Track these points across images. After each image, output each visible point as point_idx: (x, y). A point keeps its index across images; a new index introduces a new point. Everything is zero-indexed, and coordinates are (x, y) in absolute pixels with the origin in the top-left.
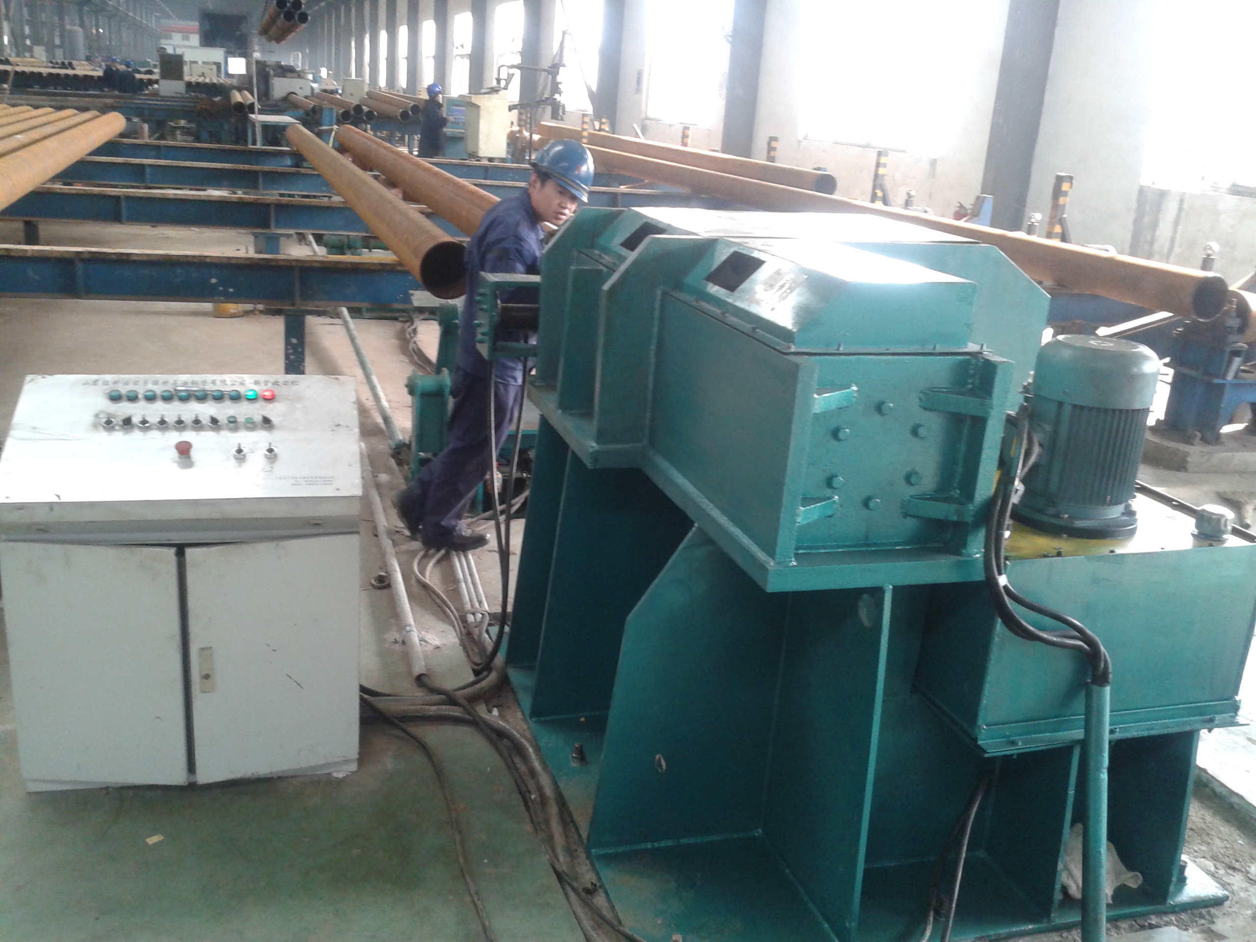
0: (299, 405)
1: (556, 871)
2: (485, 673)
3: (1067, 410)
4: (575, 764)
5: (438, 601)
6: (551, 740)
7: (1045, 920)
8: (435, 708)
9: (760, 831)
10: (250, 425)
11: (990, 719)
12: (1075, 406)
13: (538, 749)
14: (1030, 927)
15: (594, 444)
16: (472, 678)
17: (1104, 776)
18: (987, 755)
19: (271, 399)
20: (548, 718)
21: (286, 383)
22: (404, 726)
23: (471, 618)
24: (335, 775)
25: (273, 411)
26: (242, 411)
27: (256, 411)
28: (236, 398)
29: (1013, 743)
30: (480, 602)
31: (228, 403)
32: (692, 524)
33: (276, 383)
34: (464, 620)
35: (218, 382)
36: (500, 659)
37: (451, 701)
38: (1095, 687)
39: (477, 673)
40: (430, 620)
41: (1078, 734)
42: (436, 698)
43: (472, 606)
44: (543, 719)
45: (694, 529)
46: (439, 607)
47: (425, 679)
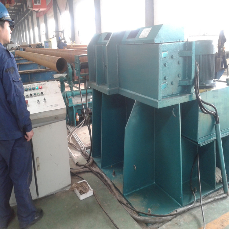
0: (47, 89)
1: (119, 201)
2: (89, 160)
3: (201, 56)
4: (114, 176)
5: (75, 147)
6: (107, 172)
7: (214, 189)
8: (82, 169)
9: (154, 182)
10: (38, 95)
11: (200, 137)
12: (203, 55)
13: (105, 174)
14: (212, 191)
15: (108, 89)
16: (87, 162)
17: (222, 147)
18: (201, 146)
19: (41, 88)
20: (105, 167)
21: (43, 84)
22: (78, 175)
23: (82, 149)
24: (67, 190)
25: (43, 90)
26: (36, 92)
27: (39, 91)
28: (34, 89)
29: (204, 142)
30: (83, 145)
31: (32, 90)
32: (135, 101)
33: (41, 84)
34: (81, 150)
35: (29, 86)
36: (91, 156)
37: (85, 167)
38: (217, 124)
39: (87, 161)
40: (74, 151)
41: (215, 138)
42: (82, 167)
43: (82, 146)
44: (104, 168)
45: (135, 102)
46: (75, 148)
47: (78, 164)
